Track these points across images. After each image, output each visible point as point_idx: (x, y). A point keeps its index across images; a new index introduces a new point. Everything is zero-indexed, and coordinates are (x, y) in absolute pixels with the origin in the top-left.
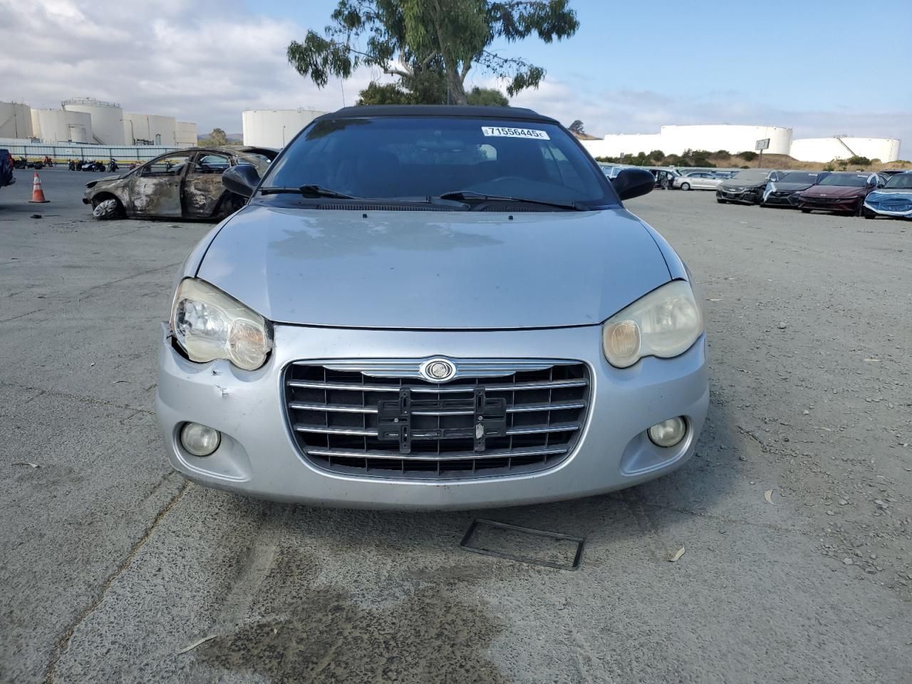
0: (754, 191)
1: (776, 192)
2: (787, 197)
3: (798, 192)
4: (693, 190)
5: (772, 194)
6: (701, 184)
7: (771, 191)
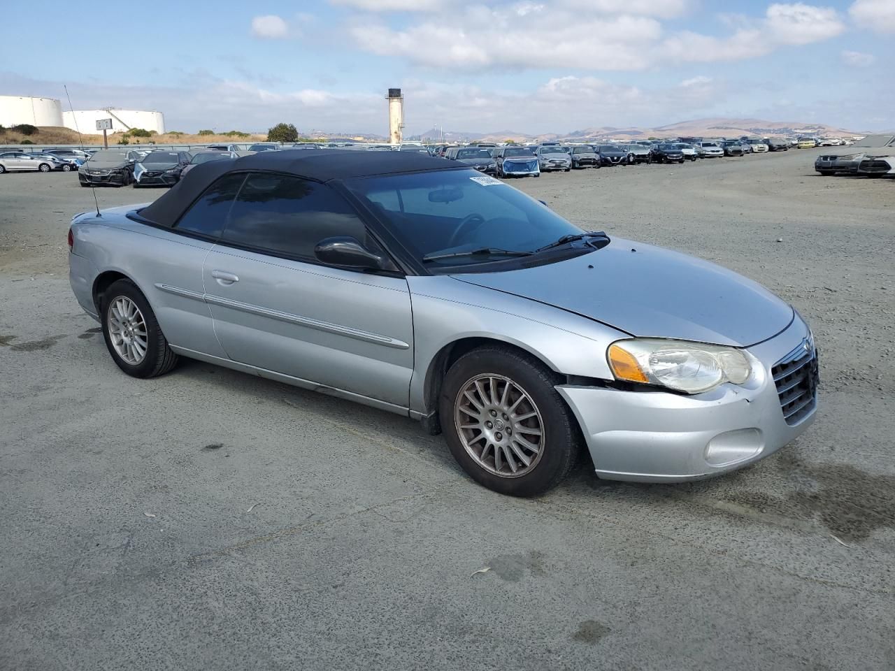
0: (120, 173)
1: (148, 173)
2: (160, 177)
3: (168, 172)
4: (8, 172)
5: (143, 174)
6: (18, 165)
7: (142, 172)
